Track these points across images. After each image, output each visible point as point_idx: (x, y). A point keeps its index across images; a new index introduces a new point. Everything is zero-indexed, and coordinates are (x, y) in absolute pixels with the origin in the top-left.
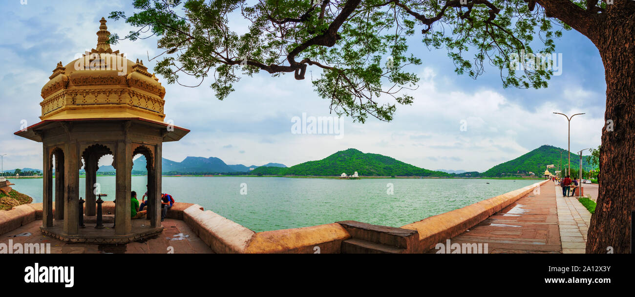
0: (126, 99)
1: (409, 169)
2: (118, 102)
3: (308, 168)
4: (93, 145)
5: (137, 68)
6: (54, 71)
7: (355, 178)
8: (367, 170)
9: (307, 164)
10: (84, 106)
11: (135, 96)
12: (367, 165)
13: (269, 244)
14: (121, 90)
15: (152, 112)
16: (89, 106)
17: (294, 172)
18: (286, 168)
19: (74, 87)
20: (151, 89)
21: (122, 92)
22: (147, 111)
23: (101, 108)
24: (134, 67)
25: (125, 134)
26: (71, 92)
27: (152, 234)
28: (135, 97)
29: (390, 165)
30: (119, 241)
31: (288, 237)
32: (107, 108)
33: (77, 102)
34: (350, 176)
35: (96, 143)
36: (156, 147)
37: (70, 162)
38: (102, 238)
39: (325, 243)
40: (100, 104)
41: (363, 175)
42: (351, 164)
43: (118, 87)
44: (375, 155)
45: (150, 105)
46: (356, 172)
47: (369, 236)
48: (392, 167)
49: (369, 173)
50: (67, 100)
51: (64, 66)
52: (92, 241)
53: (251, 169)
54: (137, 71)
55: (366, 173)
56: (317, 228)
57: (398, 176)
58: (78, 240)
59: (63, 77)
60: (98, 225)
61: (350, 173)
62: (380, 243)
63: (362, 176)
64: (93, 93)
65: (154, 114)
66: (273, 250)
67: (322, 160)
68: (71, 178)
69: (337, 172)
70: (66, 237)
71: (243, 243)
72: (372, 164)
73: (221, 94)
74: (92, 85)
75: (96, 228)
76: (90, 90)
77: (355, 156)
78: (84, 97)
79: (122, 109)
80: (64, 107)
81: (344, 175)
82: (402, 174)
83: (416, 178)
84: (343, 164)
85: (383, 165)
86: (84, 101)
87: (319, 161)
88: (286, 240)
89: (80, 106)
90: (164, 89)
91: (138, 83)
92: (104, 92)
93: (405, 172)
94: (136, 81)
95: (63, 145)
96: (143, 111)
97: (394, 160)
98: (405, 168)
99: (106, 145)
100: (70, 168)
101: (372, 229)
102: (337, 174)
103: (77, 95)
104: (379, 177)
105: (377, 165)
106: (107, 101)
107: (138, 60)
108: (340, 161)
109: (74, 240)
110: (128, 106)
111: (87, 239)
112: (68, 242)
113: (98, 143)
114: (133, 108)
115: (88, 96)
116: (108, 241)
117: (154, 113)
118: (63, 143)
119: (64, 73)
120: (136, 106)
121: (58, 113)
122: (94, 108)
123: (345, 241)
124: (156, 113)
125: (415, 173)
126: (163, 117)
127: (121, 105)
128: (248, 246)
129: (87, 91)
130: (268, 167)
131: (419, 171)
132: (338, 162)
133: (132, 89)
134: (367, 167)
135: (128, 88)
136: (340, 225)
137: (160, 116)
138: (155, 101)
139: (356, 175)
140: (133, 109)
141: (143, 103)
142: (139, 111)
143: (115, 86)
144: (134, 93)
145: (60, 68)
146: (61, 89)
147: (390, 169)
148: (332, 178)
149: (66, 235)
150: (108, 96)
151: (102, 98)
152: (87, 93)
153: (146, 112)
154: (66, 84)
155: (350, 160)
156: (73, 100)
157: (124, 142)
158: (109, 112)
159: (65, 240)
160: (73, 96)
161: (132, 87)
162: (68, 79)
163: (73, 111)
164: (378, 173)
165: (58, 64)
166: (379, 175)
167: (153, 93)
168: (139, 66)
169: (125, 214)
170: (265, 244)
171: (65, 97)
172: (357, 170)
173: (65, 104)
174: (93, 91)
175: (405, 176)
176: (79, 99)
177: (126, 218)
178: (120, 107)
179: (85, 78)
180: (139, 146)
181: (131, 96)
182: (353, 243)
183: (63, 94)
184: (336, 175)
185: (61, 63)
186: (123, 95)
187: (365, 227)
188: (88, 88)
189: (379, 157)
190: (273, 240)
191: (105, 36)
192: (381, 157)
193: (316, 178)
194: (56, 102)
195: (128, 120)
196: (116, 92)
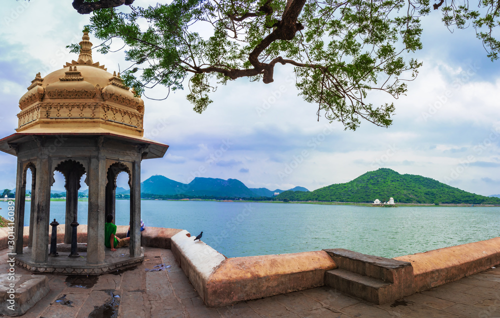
0: (100, 114)
1: (457, 194)
2: (92, 116)
3: (333, 193)
4: (66, 161)
5: (113, 81)
6: (33, 82)
7: (391, 206)
8: (405, 195)
9: (331, 188)
10: (57, 120)
11: (110, 110)
12: (404, 189)
13: (238, 271)
14: (95, 104)
15: (128, 127)
16: (62, 120)
17: (317, 197)
18: (308, 192)
19: (49, 100)
20: (128, 103)
21: (96, 106)
22: (123, 125)
23: (74, 122)
24: (110, 80)
25: (98, 150)
26: (45, 104)
27: (130, 264)
28: (110, 112)
29: (433, 190)
30: (90, 271)
31: (262, 264)
32: (81, 122)
33: (51, 115)
34: (385, 203)
35: (69, 159)
36: (134, 163)
37: (41, 178)
38: (71, 267)
39: (303, 272)
40: (73, 119)
41: (400, 201)
42: (385, 188)
43: (92, 101)
44: (414, 176)
45: (127, 120)
46: (392, 198)
47: (355, 267)
48: (435, 192)
49: (407, 200)
50: (41, 113)
51: (42, 77)
52: (60, 270)
53: (276, 194)
54: (113, 84)
55: (404, 200)
56: (298, 255)
57: (443, 203)
58: (46, 269)
59: (38, 90)
60: (72, 253)
61: (384, 200)
62: (366, 275)
63: (400, 204)
64: (67, 106)
65: (131, 129)
66: (241, 277)
67: (349, 183)
68: (41, 194)
69: (369, 198)
70: (33, 265)
71: (210, 270)
72: (411, 188)
73: (199, 107)
74: (67, 98)
75: (70, 256)
76: (64, 103)
77: (390, 178)
78: (58, 111)
79: (96, 124)
80: (38, 120)
81: (377, 201)
82: (448, 201)
83: (465, 206)
84: (376, 189)
85: (424, 189)
86: (58, 115)
87: (345, 184)
88: (259, 267)
89: (54, 120)
90: (143, 103)
91: (113, 97)
92: (78, 106)
93: (452, 199)
94: (111, 94)
95: (35, 160)
96: (118, 126)
97: (438, 182)
98: (451, 194)
99: (79, 161)
100: (41, 184)
101: (358, 258)
102: (369, 200)
103: (51, 108)
104: (419, 204)
105: (416, 189)
106: (81, 115)
107: (115, 72)
108: (373, 184)
109: (42, 270)
110: (101, 120)
111: (55, 269)
112: (34, 271)
113: (71, 159)
114: (107, 122)
115: (62, 110)
116: (79, 271)
117: (130, 127)
118: (36, 158)
119: (41, 85)
120: (111, 121)
121: (32, 126)
122: (67, 122)
123: (329, 272)
124: (133, 128)
125: (465, 199)
126: (141, 132)
127: (95, 120)
128: (214, 273)
129: (61, 104)
130: (296, 192)
131: (469, 197)
132: (370, 186)
133: (107, 103)
134: (405, 192)
135: (102, 102)
136: (326, 253)
137: (137, 130)
138: (132, 115)
139: (392, 201)
140: (107, 124)
141: (119, 118)
142: (114, 126)
143: (89, 99)
144: (109, 107)
145: (38, 79)
146: (37, 101)
147: (433, 194)
148: (363, 206)
149: (34, 263)
150: (82, 110)
151: (75, 113)
152: (62, 107)
153: (122, 127)
154: (42, 96)
155: (385, 183)
156: (47, 114)
157: (98, 158)
158: (82, 126)
159: (31, 270)
160: (47, 109)
161: (107, 102)
162: (44, 91)
163: (47, 124)
164: (418, 199)
165: (37, 75)
166: (420, 202)
167: (130, 107)
168: (115, 79)
169: (97, 239)
170: (233, 271)
171: (40, 110)
172: (393, 195)
173: (39, 117)
174: (67, 104)
175: (450, 203)
176: (53, 113)
177: (99, 244)
178: (93, 122)
179: (59, 91)
180: (114, 163)
181: (106, 110)
182: (336, 274)
183: (38, 107)
184: (367, 202)
185: (39, 74)
186: (97, 110)
187: (351, 256)
188: (62, 101)
189: (418, 179)
190: (243, 266)
191: (87, 47)
192: (422, 179)
193: (343, 205)
194: (31, 114)
195: (101, 135)
196: (89, 106)
